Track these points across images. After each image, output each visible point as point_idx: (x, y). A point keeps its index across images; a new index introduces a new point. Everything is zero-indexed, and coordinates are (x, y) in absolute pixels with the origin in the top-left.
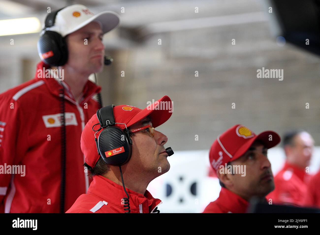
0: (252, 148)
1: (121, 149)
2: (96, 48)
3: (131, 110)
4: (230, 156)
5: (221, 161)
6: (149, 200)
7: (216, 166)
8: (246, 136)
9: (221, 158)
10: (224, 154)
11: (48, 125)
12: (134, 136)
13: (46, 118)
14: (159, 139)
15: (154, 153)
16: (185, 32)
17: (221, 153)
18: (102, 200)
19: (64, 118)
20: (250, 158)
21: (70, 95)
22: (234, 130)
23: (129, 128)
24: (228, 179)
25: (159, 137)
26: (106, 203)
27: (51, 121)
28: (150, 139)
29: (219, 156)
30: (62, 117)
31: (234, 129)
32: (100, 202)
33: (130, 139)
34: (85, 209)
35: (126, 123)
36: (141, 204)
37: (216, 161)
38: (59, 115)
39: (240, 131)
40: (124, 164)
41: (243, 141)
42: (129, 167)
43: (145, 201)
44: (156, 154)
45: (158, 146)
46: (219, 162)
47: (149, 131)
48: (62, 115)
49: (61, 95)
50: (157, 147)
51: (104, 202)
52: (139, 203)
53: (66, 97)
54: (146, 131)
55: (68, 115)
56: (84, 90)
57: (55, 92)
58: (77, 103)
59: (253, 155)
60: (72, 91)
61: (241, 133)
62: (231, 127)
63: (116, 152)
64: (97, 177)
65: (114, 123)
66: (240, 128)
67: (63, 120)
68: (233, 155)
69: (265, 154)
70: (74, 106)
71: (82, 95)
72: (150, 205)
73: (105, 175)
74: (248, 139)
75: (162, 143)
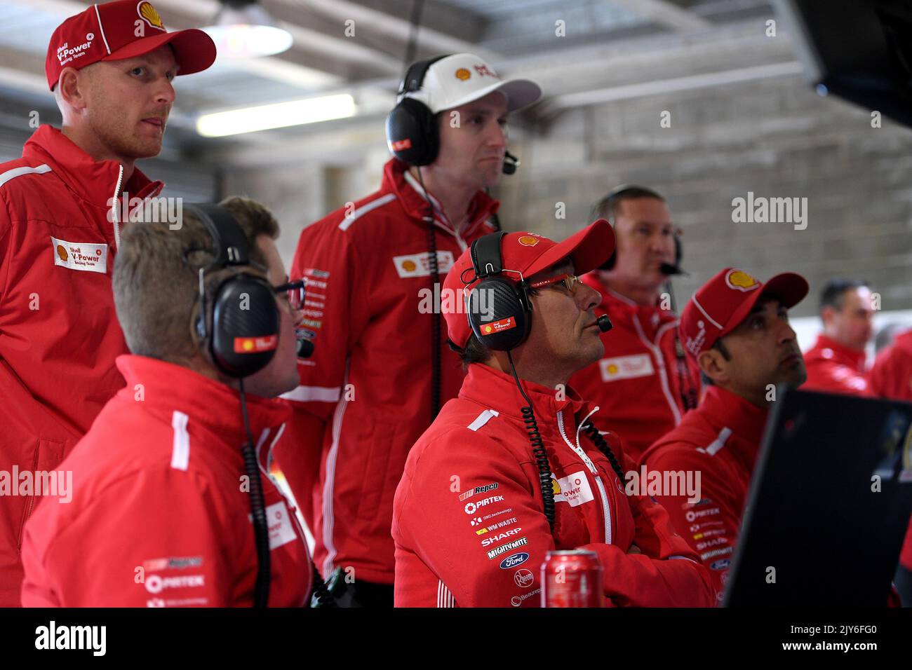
0: (757, 308)
1: (509, 321)
2: (490, 143)
3: (534, 243)
4: (720, 327)
5: (702, 337)
6: (577, 402)
7: (694, 350)
8: (744, 288)
9: (702, 333)
10: (708, 325)
11: (403, 273)
12: (538, 294)
13: (399, 261)
14: (585, 300)
15: (574, 327)
16: (622, 103)
17: (701, 324)
18: (489, 407)
19: (436, 260)
20: (756, 327)
21: (444, 220)
22: (721, 279)
23: (527, 280)
24: (719, 370)
25: (585, 296)
26: (496, 414)
27: (409, 266)
28: (569, 300)
29: (699, 330)
30: (430, 258)
31: (722, 277)
32: (486, 412)
33: (529, 301)
34: (458, 425)
35: (523, 271)
36: (561, 412)
37: (693, 339)
38: (425, 255)
39: (732, 281)
40: (518, 346)
41: (739, 296)
42: (526, 351)
43: (568, 405)
44: (576, 329)
45: (583, 312)
46: (699, 342)
47: (564, 284)
48: (432, 255)
49: (426, 219)
50: (579, 316)
51: (491, 411)
52: (556, 410)
53: (437, 223)
54: (559, 285)
55: (442, 255)
56: (469, 211)
57: (415, 214)
58: (457, 234)
59: (761, 321)
60: (446, 211)
61: (735, 284)
62: (716, 273)
63: (499, 326)
64: (474, 366)
65: (499, 269)
66: (732, 274)
67: (435, 263)
68: (723, 325)
69: (784, 317)
70: (452, 239)
71: (466, 217)
72: (579, 409)
73: (489, 362)
74: (750, 292)
75: (589, 307)
